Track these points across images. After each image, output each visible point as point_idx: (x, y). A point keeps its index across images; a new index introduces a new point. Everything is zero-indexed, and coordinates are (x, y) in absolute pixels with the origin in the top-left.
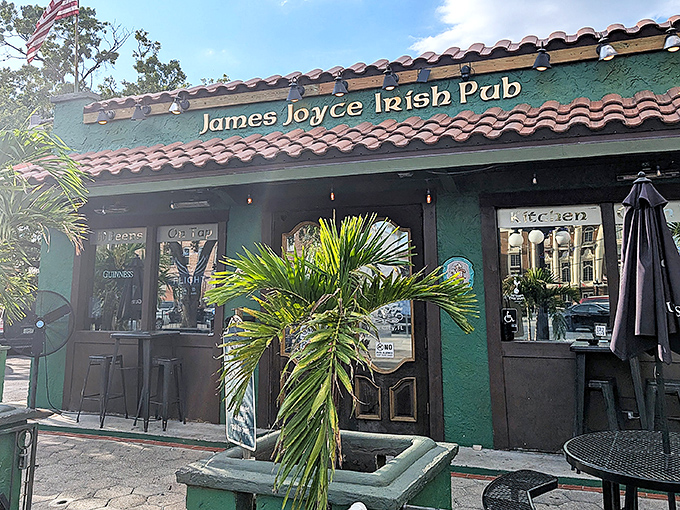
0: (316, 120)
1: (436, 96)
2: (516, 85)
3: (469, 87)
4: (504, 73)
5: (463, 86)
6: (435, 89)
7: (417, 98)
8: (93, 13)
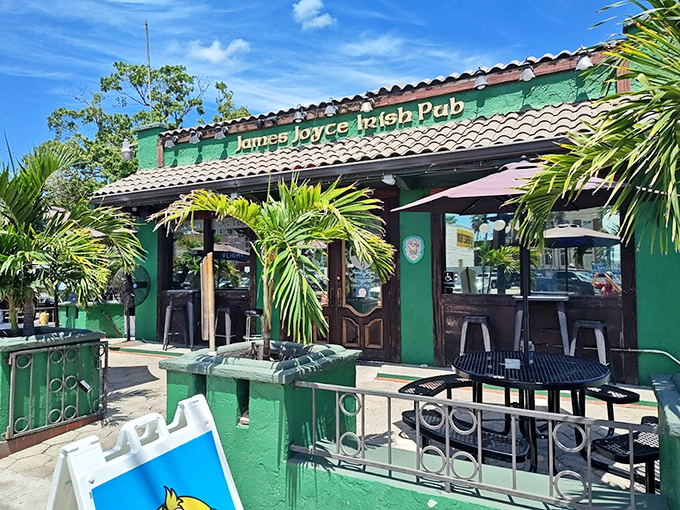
0: (315, 138)
1: (401, 115)
2: (461, 103)
3: (425, 107)
4: (451, 94)
5: (421, 106)
6: (400, 109)
7: (387, 117)
8: (185, 69)
